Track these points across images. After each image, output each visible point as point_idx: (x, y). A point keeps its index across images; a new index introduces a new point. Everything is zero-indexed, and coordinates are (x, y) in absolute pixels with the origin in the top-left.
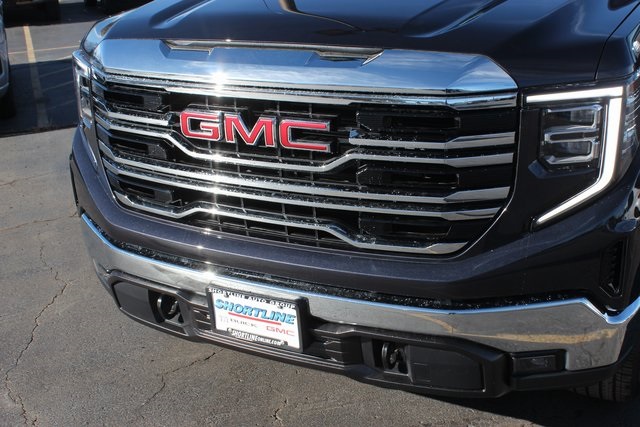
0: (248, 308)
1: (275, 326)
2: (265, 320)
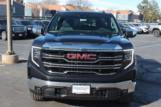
0: (80, 88)
1: (85, 90)
2: (83, 89)
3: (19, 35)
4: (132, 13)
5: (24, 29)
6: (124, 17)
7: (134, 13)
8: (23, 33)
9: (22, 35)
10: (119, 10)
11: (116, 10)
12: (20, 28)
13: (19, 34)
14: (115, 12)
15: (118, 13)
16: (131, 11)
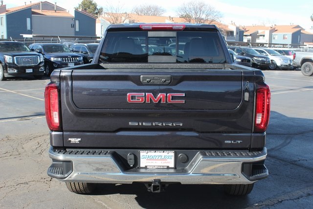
3: (25, 71)
4: (300, 30)
5: (38, 59)
6: (284, 38)
7: (304, 30)
8: (36, 68)
9: (32, 71)
10: (275, 25)
11: (270, 25)
12: (29, 58)
13: (27, 70)
14: (267, 29)
15: (273, 30)
16: (298, 27)
